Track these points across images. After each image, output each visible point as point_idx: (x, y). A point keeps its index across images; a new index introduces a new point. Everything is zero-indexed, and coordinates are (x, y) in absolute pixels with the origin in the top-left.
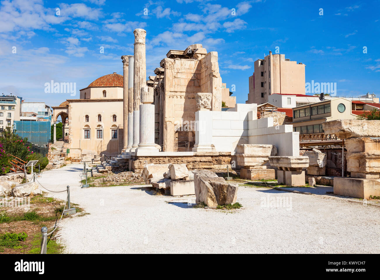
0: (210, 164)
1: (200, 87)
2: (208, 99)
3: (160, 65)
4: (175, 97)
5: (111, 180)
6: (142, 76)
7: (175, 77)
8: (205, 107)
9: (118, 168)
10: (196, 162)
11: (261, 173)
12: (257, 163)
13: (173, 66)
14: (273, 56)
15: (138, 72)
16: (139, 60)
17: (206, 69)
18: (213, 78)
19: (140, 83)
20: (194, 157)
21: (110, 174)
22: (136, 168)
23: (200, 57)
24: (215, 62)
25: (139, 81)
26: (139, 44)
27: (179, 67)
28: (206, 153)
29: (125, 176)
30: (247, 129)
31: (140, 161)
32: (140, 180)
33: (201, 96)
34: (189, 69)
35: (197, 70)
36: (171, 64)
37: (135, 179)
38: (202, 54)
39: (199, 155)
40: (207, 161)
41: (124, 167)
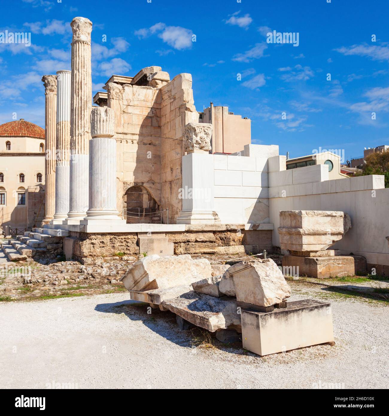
0: (212, 246)
1: (160, 129)
2: (206, 134)
3: (94, 101)
4: (124, 142)
5: (40, 281)
6: (85, 96)
7: (124, 112)
8: (201, 148)
9: (44, 253)
10: (189, 242)
11: (334, 264)
12: (322, 246)
13: (121, 96)
14: (215, 109)
15: (78, 89)
16: (80, 70)
17: (172, 100)
18: (186, 112)
19: (83, 109)
20: (185, 234)
21: (31, 263)
22: (85, 254)
23: (160, 85)
24: (189, 88)
25: (80, 105)
26: (80, 44)
27: (130, 97)
28: (206, 226)
29: (67, 272)
30: (266, 185)
31: (93, 241)
32: (98, 280)
33: (196, 129)
34: (144, 101)
35: (156, 103)
36: (118, 91)
37: (87, 278)
38: (162, 81)
39: (195, 230)
40: (208, 240)
41: (55, 250)
